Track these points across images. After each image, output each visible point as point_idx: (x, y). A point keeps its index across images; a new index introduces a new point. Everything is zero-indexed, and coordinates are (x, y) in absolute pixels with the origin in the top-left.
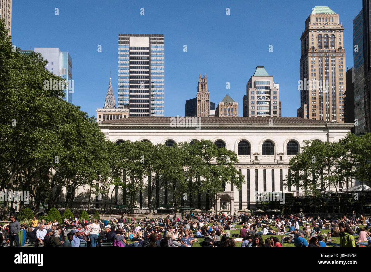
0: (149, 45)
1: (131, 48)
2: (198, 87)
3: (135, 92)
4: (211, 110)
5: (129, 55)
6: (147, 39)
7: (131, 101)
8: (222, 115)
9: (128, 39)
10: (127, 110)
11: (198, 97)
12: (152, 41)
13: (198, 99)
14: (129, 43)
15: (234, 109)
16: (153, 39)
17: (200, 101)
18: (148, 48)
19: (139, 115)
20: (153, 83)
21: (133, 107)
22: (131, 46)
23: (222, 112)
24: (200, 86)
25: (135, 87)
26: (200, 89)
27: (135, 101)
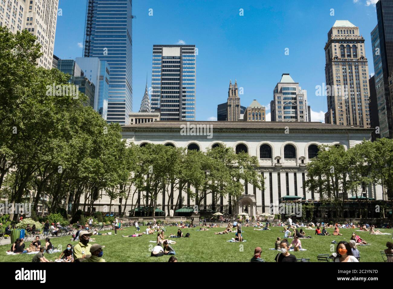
0: (181, 55)
1: (163, 58)
2: (229, 92)
3: (167, 97)
4: (241, 114)
5: (162, 63)
6: (178, 49)
7: (162, 106)
8: (250, 119)
9: (161, 49)
10: (159, 114)
11: (229, 102)
12: (183, 51)
13: (228, 104)
14: (161, 52)
15: (262, 114)
16: (183, 49)
17: (230, 105)
18: (180, 58)
19: (170, 118)
20: (184, 88)
21: (164, 111)
22: (164, 55)
23: (250, 116)
24: (231, 91)
25: (167, 92)
26: (231, 95)
27: (166, 106)
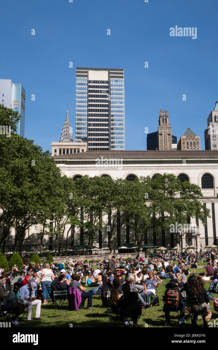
0: (109, 79)
1: (89, 82)
2: (159, 121)
3: (94, 125)
4: (172, 143)
5: (88, 88)
6: (106, 73)
7: (89, 135)
8: (184, 148)
9: (87, 72)
10: (86, 144)
11: (160, 131)
12: (111, 75)
13: (159, 133)
14: (87, 76)
15: (196, 143)
16: (112, 73)
17: (161, 134)
18: (107, 82)
19: (99, 148)
20: (113, 116)
21: (92, 140)
22: (90, 79)
23: (184, 145)
24: (161, 120)
25: (94, 120)
26: (161, 123)
27: (94, 135)
